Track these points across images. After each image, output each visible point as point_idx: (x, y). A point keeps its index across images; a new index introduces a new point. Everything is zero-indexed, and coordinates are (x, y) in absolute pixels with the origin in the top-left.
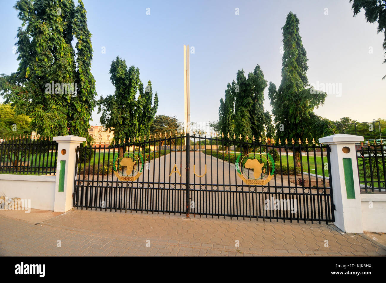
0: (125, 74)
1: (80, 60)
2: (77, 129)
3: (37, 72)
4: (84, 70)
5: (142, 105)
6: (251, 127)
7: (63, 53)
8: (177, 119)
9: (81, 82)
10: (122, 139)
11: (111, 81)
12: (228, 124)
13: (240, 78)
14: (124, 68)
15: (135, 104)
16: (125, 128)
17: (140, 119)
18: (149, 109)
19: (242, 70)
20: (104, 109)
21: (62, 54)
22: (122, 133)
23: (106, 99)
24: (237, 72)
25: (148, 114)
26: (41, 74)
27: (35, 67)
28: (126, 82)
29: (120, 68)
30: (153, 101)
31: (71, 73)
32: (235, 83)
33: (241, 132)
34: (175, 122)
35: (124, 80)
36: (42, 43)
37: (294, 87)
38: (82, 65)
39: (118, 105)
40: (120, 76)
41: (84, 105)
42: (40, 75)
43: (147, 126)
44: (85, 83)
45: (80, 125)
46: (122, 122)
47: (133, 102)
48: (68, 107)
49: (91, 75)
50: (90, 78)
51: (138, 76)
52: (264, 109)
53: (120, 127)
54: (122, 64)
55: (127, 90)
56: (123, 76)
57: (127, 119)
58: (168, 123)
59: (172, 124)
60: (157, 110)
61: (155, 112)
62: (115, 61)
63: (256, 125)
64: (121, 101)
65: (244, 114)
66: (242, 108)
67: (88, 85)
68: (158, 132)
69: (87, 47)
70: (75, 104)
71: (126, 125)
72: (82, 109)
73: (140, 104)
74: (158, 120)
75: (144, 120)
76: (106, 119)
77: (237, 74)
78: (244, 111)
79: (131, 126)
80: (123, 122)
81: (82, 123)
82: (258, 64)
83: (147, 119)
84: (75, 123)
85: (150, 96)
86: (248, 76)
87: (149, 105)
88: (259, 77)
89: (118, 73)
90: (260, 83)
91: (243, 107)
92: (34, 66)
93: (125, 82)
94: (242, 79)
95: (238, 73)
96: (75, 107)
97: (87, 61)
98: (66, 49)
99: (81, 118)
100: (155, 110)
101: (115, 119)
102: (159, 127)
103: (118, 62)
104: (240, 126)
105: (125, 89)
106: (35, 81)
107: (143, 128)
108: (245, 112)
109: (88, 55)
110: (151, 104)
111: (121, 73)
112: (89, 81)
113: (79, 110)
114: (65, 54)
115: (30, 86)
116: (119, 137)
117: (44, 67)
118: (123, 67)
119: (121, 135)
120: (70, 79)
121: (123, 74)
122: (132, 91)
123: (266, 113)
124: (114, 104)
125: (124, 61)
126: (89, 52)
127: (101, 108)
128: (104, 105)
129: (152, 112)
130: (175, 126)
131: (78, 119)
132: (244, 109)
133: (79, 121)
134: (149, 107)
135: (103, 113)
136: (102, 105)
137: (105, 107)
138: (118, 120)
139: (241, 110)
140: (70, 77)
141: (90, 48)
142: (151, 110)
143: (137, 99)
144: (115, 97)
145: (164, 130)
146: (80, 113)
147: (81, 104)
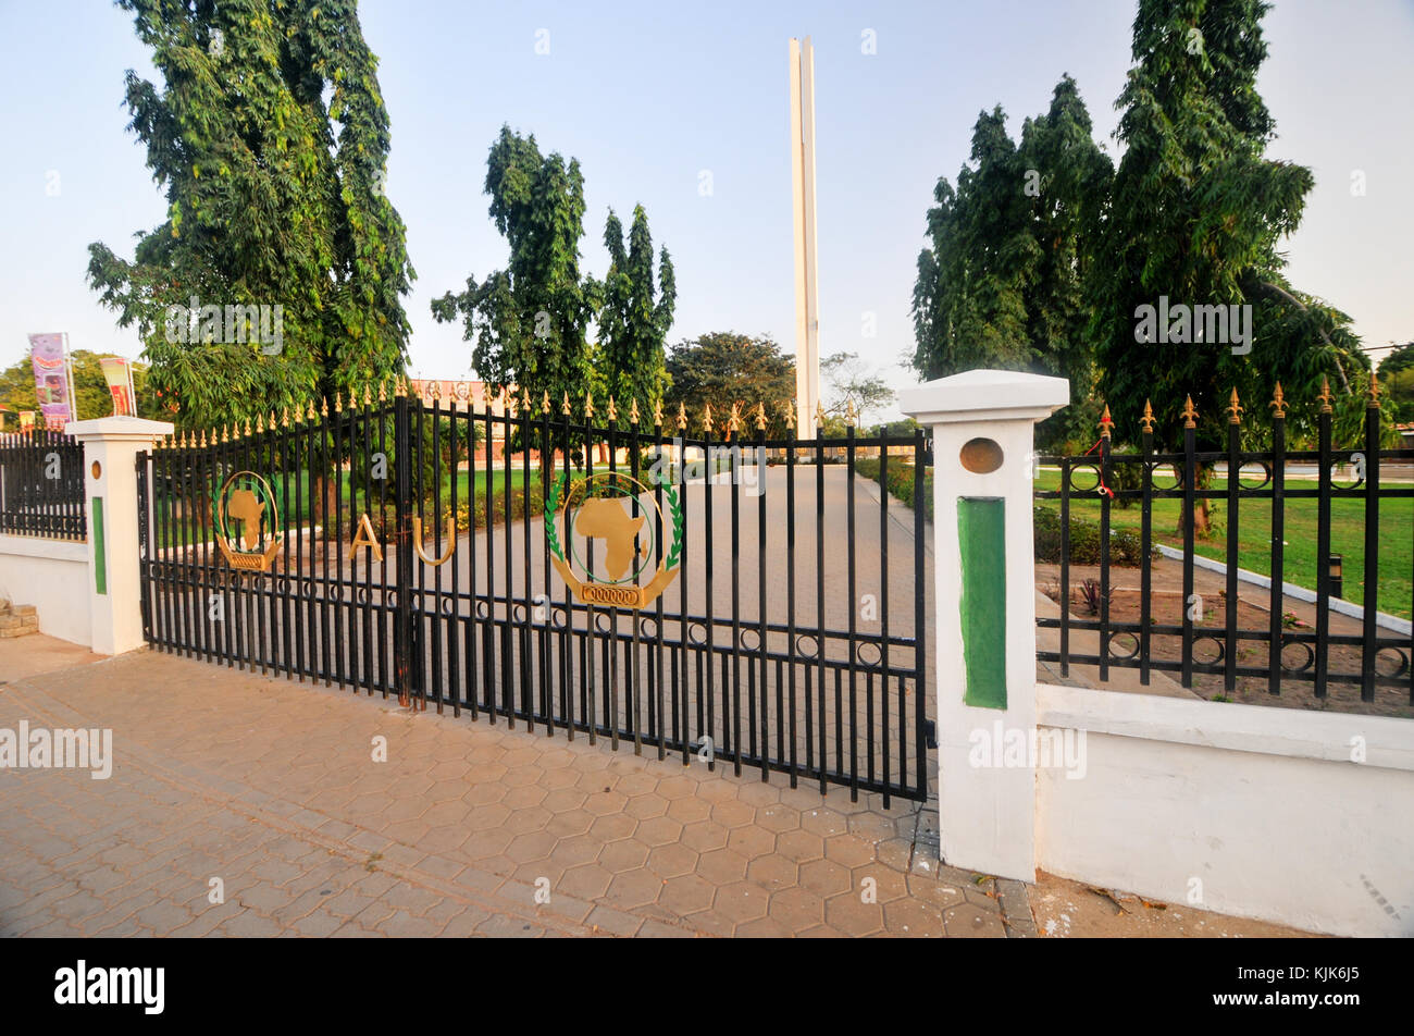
1: (347, 156)
3: (200, 214)
4: (362, 191)
6: (1026, 360)
7: (285, 139)
8: (776, 345)
9: (353, 236)
11: (495, 219)
14: (527, 166)
15: (573, 297)
17: (616, 354)
18: (643, 311)
19: (998, 110)
20: (484, 325)
21: (281, 145)
23: (486, 286)
24: (975, 123)
25: (640, 334)
26: (213, 219)
27: (195, 199)
28: (537, 216)
29: (512, 168)
30: (657, 283)
31: (321, 206)
32: (971, 175)
34: (769, 354)
35: (529, 210)
36: (199, 111)
37: (1164, 157)
38: (352, 173)
39: (522, 304)
40: (514, 197)
41: (370, 312)
42: (210, 223)
43: (643, 374)
44: (366, 237)
45: (362, 381)
46: (536, 365)
47: (567, 292)
48: (323, 325)
49: (386, 205)
50: (383, 216)
51: (577, 189)
54: (520, 153)
56: (526, 198)
57: (550, 353)
58: (744, 360)
59: (756, 364)
60: (674, 315)
61: (668, 323)
62: (498, 142)
63: (1051, 349)
64: (531, 291)
65: (996, 306)
66: (992, 281)
67: (376, 241)
68: (706, 394)
69: (366, 108)
70: (339, 312)
71: (552, 374)
72: (367, 327)
73: (593, 296)
74: (706, 354)
75: (631, 356)
76: (492, 357)
77: (974, 132)
78: (996, 293)
80: (541, 364)
81: (368, 373)
82: (1065, 76)
83: (638, 350)
84: (345, 374)
85: (646, 261)
86: (1024, 134)
87: (643, 299)
88: (1067, 131)
89: (505, 186)
90: (1068, 161)
91: (995, 277)
92: (192, 196)
93: (533, 217)
94: (994, 154)
95: (977, 127)
96: (341, 322)
97: (366, 157)
98: (292, 124)
99: (365, 356)
100: (668, 313)
101: (514, 357)
102: (711, 377)
103: (507, 146)
106: (200, 245)
107: (628, 384)
108: (1001, 295)
109: (370, 137)
110: (651, 292)
111: (517, 188)
112: (380, 229)
113: (355, 330)
114: (290, 143)
115: (187, 262)
117: (222, 196)
118: (524, 162)
120: (319, 228)
121: (524, 189)
122: (557, 249)
124: (507, 305)
125: (531, 137)
126: (373, 126)
127: (473, 321)
128: (481, 310)
129: (652, 319)
130: (770, 370)
131: (354, 360)
132: (997, 286)
133: (359, 368)
134: (644, 305)
135: (480, 339)
136: (475, 310)
137: (486, 317)
138: (524, 359)
139: (985, 292)
140: (316, 221)
141: (374, 111)
142: (650, 314)
143: (583, 280)
144: (512, 276)
145: (730, 388)
146: (359, 341)
147: (362, 310)
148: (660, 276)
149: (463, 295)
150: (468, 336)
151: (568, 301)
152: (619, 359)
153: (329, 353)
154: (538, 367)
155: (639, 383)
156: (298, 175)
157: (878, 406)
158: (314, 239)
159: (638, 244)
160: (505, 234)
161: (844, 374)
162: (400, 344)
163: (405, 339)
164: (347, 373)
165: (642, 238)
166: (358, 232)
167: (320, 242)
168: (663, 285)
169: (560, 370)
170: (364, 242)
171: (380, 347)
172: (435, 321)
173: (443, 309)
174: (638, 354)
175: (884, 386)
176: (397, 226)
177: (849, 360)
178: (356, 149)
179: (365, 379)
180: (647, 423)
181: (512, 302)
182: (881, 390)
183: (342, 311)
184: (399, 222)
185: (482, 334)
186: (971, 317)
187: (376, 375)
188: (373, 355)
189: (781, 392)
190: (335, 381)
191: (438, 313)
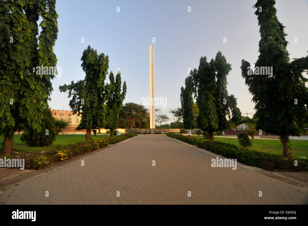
0: (95, 60)
2: (27, 108)
4: (45, 47)
5: (110, 89)
6: (216, 110)
7: (21, 28)
8: (144, 106)
9: (39, 59)
10: (89, 122)
11: (82, 67)
12: (190, 109)
13: (204, 64)
14: (94, 55)
15: (103, 88)
16: (93, 111)
18: (118, 95)
19: (205, 57)
20: (75, 94)
21: (19, 29)
22: (89, 116)
23: (77, 84)
24: (200, 59)
25: (116, 100)
28: (96, 67)
29: (90, 55)
30: (122, 89)
31: (29, 48)
32: (197, 71)
33: (207, 115)
34: (142, 108)
35: (93, 65)
38: (43, 42)
39: (88, 89)
40: (90, 62)
41: (40, 82)
43: (116, 110)
44: (44, 60)
45: (31, 104)
46: (89, 105)
47: (101, 87)
48: (21, 84)
49: (52, 53)
51: (107, 63)
52: (228, 93)
53: (88, 110)
54: (92, 52)
55: (96, 75)
56: (93, 62)
57: (94, 102)
58: (136, 109)
59: (139, 110)
60: (125, 96)
61: (124, 98)
62: (87, 49)
63: (221, 108)
64: (90, 86)
65: (209, 97)
66: (206, 92)
67: (47, 62)
68: (127, 116)
69: (52, 26)
70: (28, 81)
71: (94, 108)
72: (37, 86)
73: (108, 88)
74: (127, 107)
75: (113, 105)
76: (76, 103)
77: (200, 61)
78: (208, 95)
79: (99, 109)
80: (91, 105)
81: (35, 101)
82: (219, 51)
83: (116, 104)
84: (25, 101)
85: (119, 83)
87: (118, 92)
88: (222, 62)
89: (88, 59)
90: (224, 67)
93: (95, 67)
96: (28, 84)
98: (25, 24)
99: (34, 96)
100: (124, 96)
102: (128, 112)
103: (89, 50)
104: (205, 109)
105: (94, 75)
107: (112, 112)
109: (51, 34)
110: (120, 90)
112: (49, 59)
113: (33, 87)
114: (23, 29)
116: (86, 120)
118: (93, 54)
119: (88, 118)
121: (92, 60)
122: (100, 76)
123: (230, 96)
126: (53, 31)
127: (71, 93)
128: (74, 90)
129: (120, 97)
130: (142, 112)
131: (30, 96)
132: (208, 93)
133: (31, 99)
134: (118, 93)
135: (73, 98)
136: (73, 90)
137: (76, 92)
138: (86, 103)
139: (205, 94)
140: (27, 53)
141: (54, 27)
142: (119, 96)
143: (105, 84)
144: (85, 82)
145: (133, 115)
146: (33, 91)
147: (37, 81)
148: (123, 87)
149: (69, 85)
150: (69, 96)
151: (101, 89)
152: (110, 106)
153: (21, 93)
154: (90, 106)
155: (115, 112)
156: (24, 38)
157: (166, 121)
158: (25, 57)
159: (118, 79)
160: (85, 71)
161: (158, 113)
162: (48, 94)
163: (50, 93)
164: (26, 100)
165: (119, 78)
166: (41, 58)
167: (26, 59)
168: (123, 89)
169: (97, 107)
170: (43, 61)
171: (41, 93)
172: (60, 91)
173: (63, 89)
174: (116, 105)
175: (167, 117)
176: (55, 59)
177: (159, 110)
178: (46, 36)
179: (33, 103)
180: (116, 123)
181: (85, 88)
182: (166, 117)
183: (29, 81)
184: (56, 58)
185: (74, 96)
186: (203, 99)
187: (37, 102)
188: (37, 95)
189: (145, 117)
190: (21, 103)
191: (61, 89)
